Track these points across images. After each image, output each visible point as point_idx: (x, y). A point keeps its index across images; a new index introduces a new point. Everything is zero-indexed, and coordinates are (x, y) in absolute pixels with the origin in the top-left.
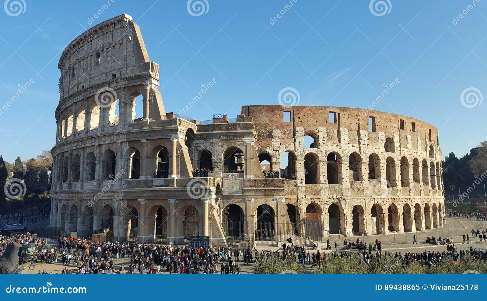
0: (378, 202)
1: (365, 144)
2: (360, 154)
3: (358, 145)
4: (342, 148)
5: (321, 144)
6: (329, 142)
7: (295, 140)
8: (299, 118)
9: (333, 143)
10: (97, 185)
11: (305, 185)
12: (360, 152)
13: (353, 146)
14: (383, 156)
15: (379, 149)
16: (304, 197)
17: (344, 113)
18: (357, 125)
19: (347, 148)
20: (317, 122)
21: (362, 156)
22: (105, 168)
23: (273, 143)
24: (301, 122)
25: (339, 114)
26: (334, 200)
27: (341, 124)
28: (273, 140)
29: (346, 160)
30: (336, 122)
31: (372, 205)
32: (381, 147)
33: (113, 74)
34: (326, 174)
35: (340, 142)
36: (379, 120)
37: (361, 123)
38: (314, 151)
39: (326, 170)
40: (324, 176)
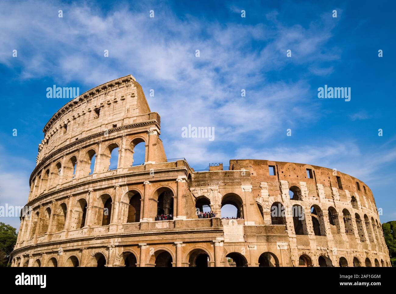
0: (356, 255)
1: (337, 200)
2: (336, 209)
3: (332, 200)
4: (321, 201)
5: (304, 196)
6: (310, 195)
7: (281, 192)
8: (282, 172)
9: (314, 197)
10: (88, 232)
11: (295, 236)
12: (335, 207)
13: (329, 201)
14: (353, 212)
15: (348, 205)
16: (296, 248)
17: (318, 170)
18: (329, 182)
19: (325, 202)
20: (297, 177)
21: (338, 210)
22: (97, 214)
23: (262, 194)
24: (285, 176)
25: (314, 171)
26: (322, 251)
27: (317, 180)
28: (262, 191)
29: (325, 212)
30: (313, 178)
31: (353, 258)
32: (349, 203)
33: (113, 125)
34: (312, 225)
35: (318, 195)
36: (343, 180)
37: (331, 181)
38: (298, 202)
39: (311, 222)
40: (310, 227)
